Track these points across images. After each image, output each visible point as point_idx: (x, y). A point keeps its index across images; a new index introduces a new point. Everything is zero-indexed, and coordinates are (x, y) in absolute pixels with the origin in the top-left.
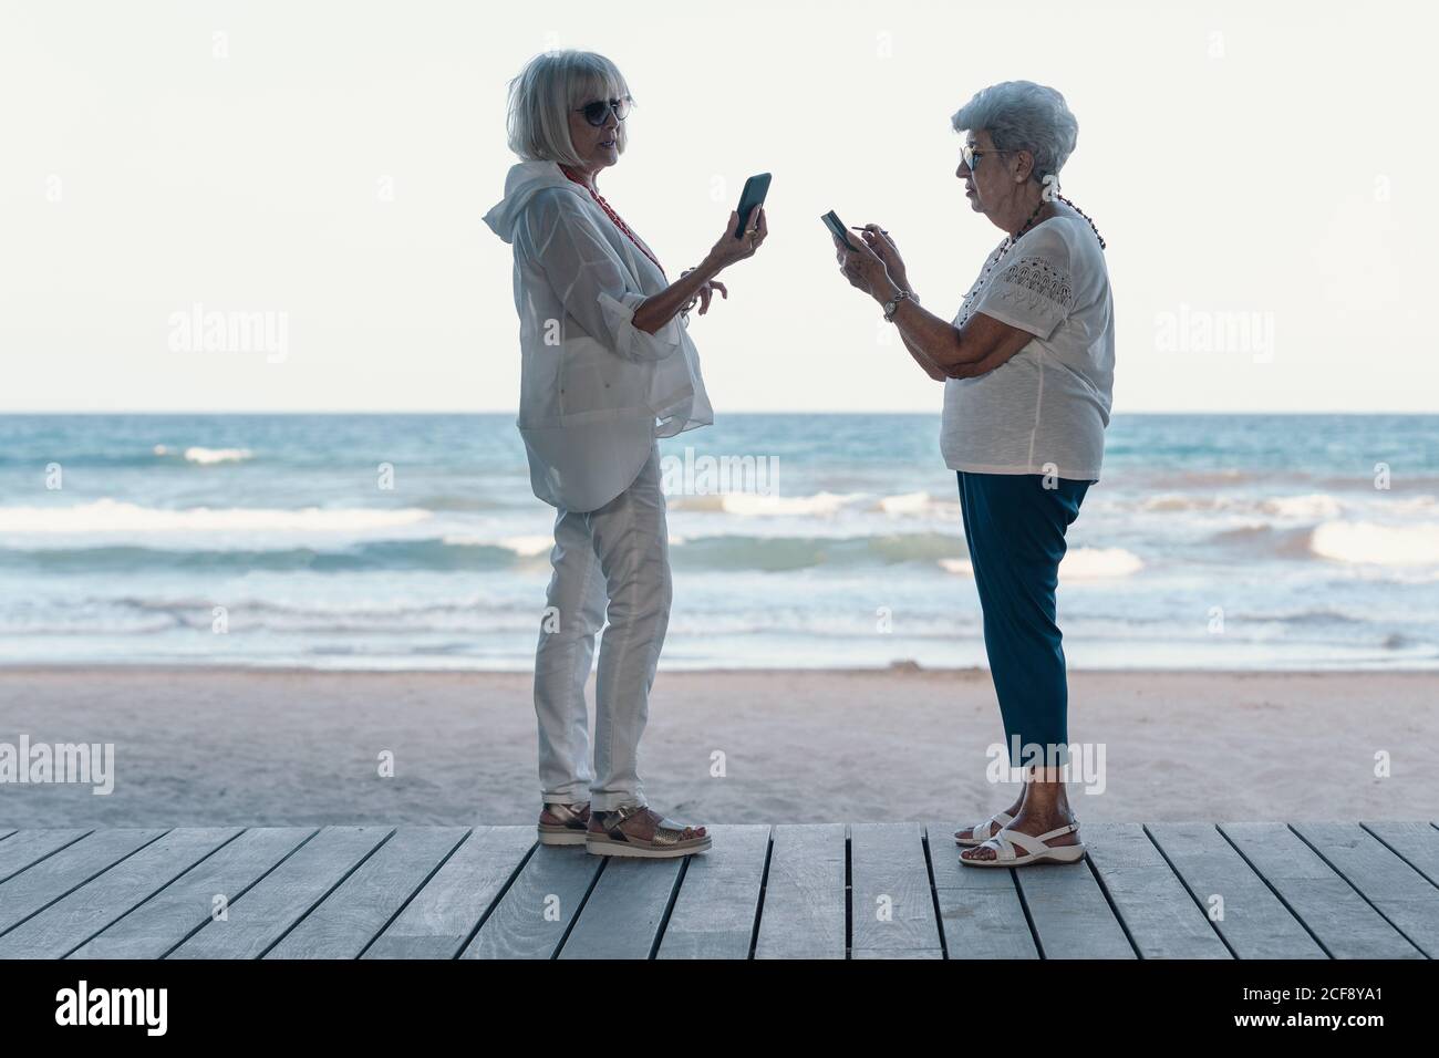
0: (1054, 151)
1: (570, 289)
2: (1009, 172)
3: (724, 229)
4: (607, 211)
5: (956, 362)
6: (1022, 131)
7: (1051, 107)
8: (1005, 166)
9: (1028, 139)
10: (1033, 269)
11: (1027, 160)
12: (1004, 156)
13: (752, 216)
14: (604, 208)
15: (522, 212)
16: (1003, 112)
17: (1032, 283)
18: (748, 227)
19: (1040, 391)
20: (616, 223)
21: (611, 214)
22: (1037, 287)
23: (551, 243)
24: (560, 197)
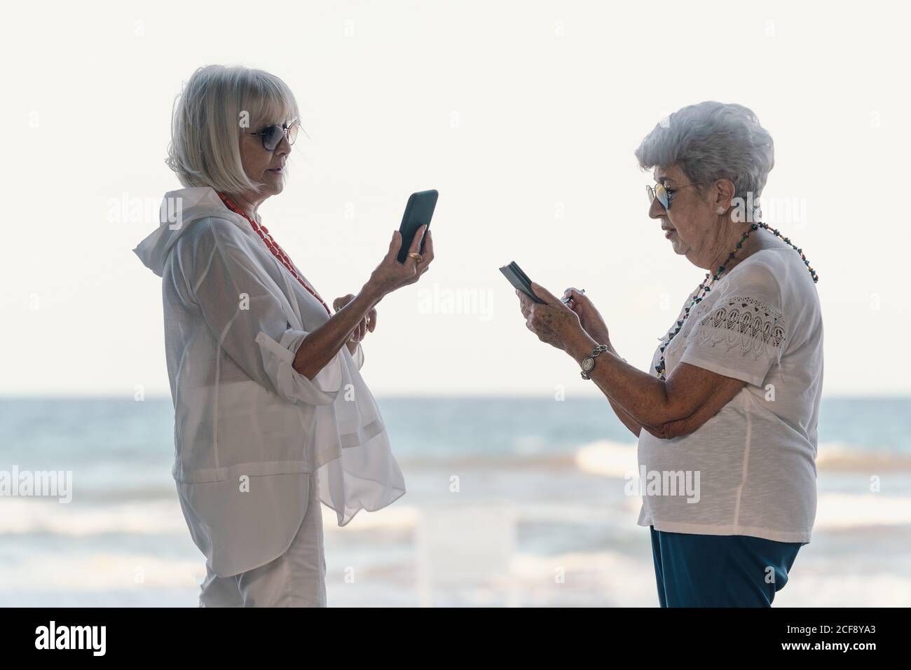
0: (754, 173)
1: (228, 327)
2: (708, 205)
3: (386, 251)
4: (269, 245)
5: (666, 420)
6: (717, 158)
7: (743, 127)
8: (704, 199)
9: (724, 166)
10: (743, 311)
11: (726, 188)
12: (701, 187)
13: (417, 236)
14: (266, 240)
15: (175, 244)
16: (693, 141)
17: (743, 326)
18: (412, 249)
19: (748, 442)
20: (278, 257)
21: (273, 247)
22: (749, 330)
23: (207, 277)
24: (217, 228)
